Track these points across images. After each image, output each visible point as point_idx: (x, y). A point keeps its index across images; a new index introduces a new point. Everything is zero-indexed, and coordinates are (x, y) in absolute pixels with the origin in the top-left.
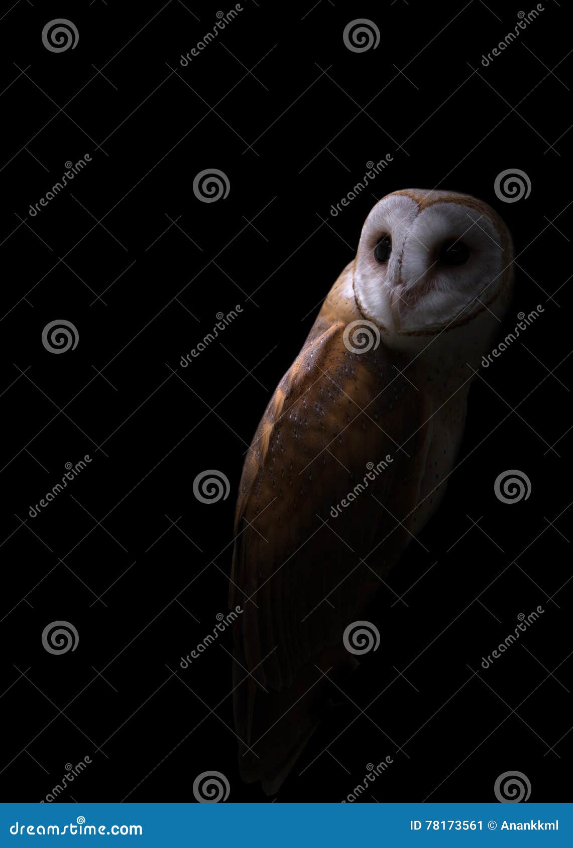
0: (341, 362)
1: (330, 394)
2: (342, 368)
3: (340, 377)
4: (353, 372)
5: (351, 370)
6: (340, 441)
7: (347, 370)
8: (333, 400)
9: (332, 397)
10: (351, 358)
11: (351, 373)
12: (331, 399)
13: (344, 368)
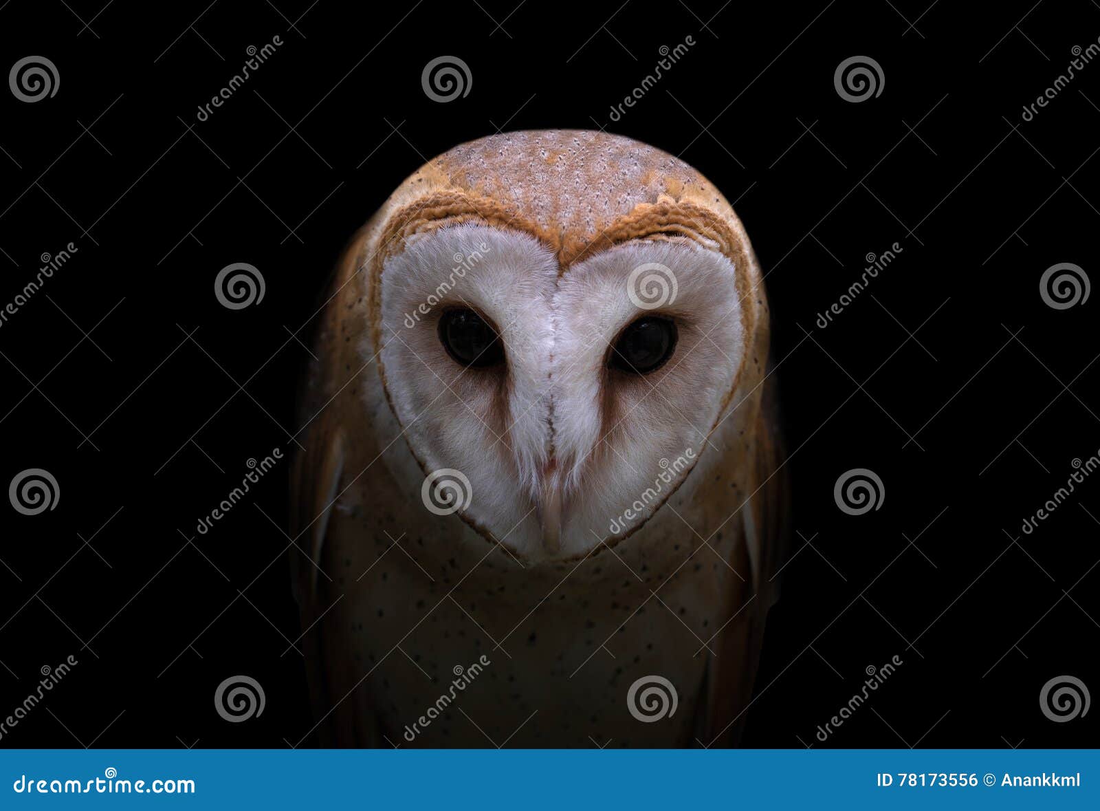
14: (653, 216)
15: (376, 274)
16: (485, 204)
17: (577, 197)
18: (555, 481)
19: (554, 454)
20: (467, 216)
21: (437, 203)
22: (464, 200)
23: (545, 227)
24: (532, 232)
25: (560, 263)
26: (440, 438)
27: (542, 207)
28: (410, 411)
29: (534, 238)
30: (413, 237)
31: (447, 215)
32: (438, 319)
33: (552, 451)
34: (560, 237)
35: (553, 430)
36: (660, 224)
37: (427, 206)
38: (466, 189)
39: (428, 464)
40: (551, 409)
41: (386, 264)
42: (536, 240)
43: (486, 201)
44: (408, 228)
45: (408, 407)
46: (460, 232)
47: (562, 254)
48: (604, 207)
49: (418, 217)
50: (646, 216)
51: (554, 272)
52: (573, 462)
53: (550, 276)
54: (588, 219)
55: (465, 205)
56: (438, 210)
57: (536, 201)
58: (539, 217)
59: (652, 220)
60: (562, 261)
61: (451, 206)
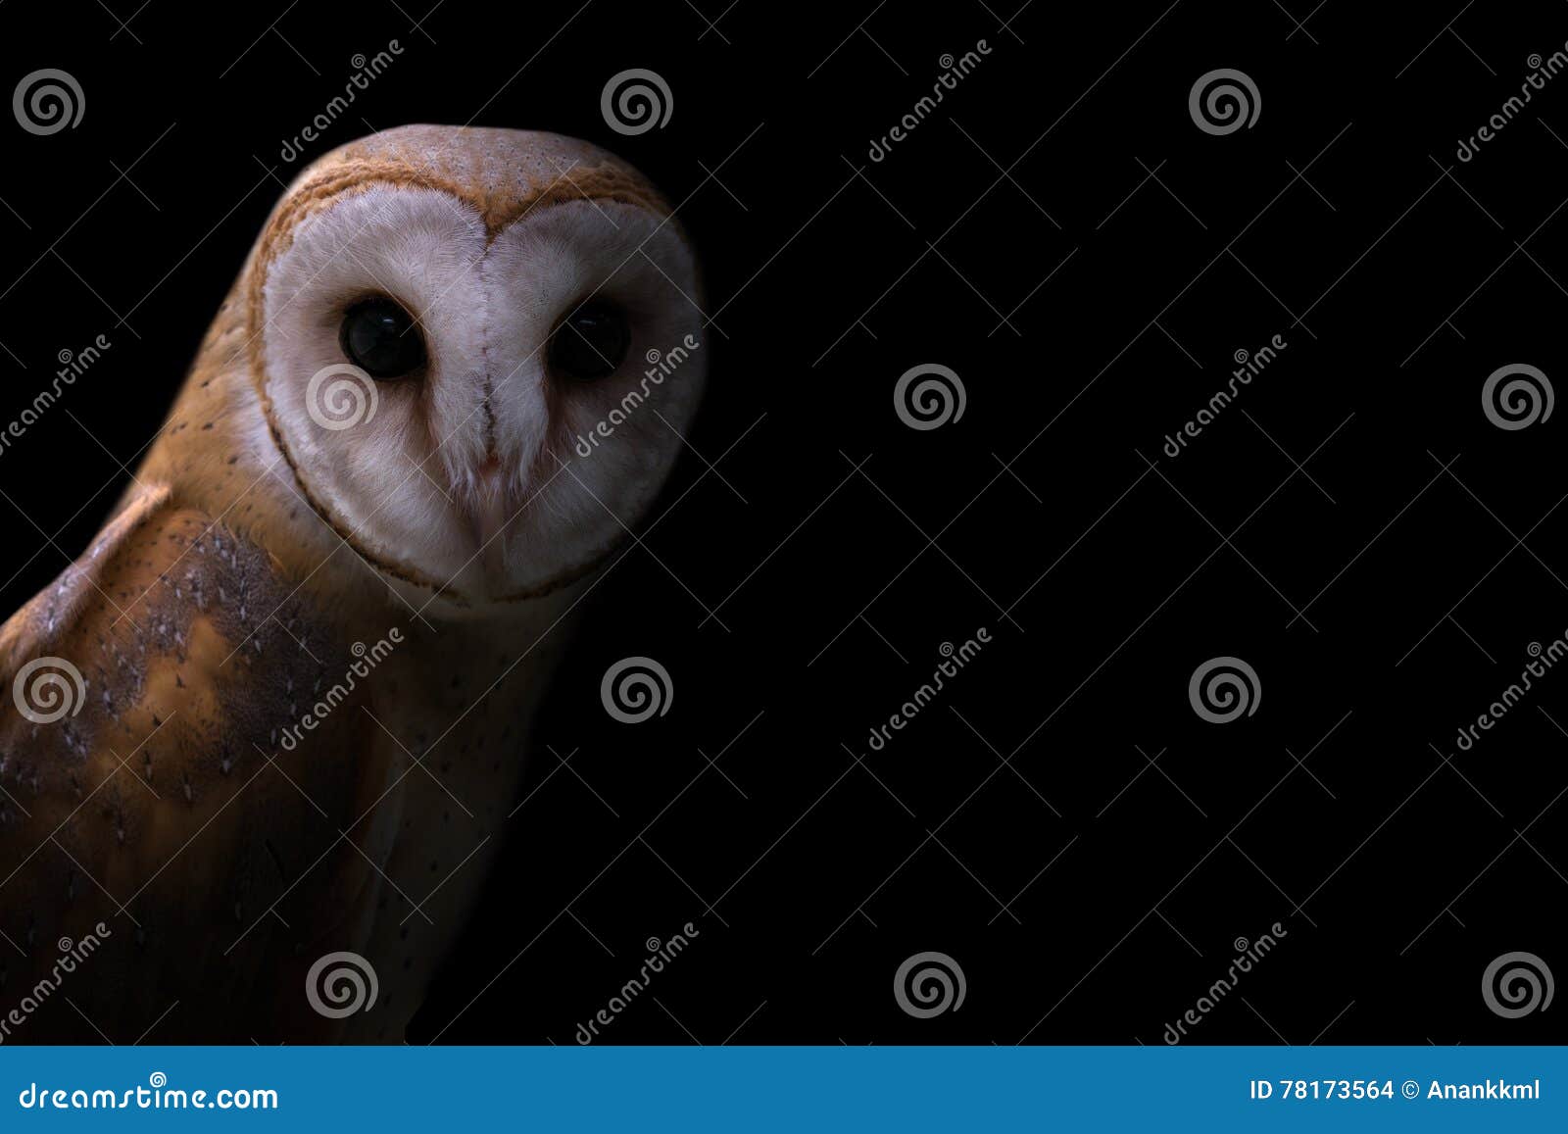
0: (149, 605)
1: (107, 697)
2: (150, 620)
3: (142, 648)
4: (178, 637)
5: (175, 630)
6: (121, 834)
7: (162, 629)
8: (114, 712)
9: (110, 705)
10: (179, 595)
11: (173, 639)
12: (108, 711)
13: (155, 623)
14: (597, 178)
15: (257, 288)
16: (391, 168)
17: (503, 158)
18: (496, 482)
19: (495, 450)
20: (369, 184)
21: (329, 180)
22: (365, 168)
23: (467, 187)
24: (451, 191)
25: (487, 226)
26: (349, 466)
27: (462, 168)
28: (308, 443)
29: (455, 196)
30: (302, 224)
31: (343, 187)
32: (339, 325)
33: (491, 445)
34: (486, 198)
35: (491, 417)
36: (606, 187)
37: (317, 185)
38: (367, 158)
39: (335, 505)
40: (488, 389)
41: (270, 268)
42: (457, 199)
43: (393, 165)
44: (295, 217)
45: (305, 438)
46: (362, 202)
47: (491, 216)
48: (538, 167)
49: (308, 198)
50: (588, 177)
51: (480, 235)
52: (518, 462)
53: (479, 240)
54: (519, 179)
55: (366, 172)
56: (331, 186)
57: (455, 162)
58: (459, 177)
59: (597, 182)
60: (492, 225)
61: (349, 177)
